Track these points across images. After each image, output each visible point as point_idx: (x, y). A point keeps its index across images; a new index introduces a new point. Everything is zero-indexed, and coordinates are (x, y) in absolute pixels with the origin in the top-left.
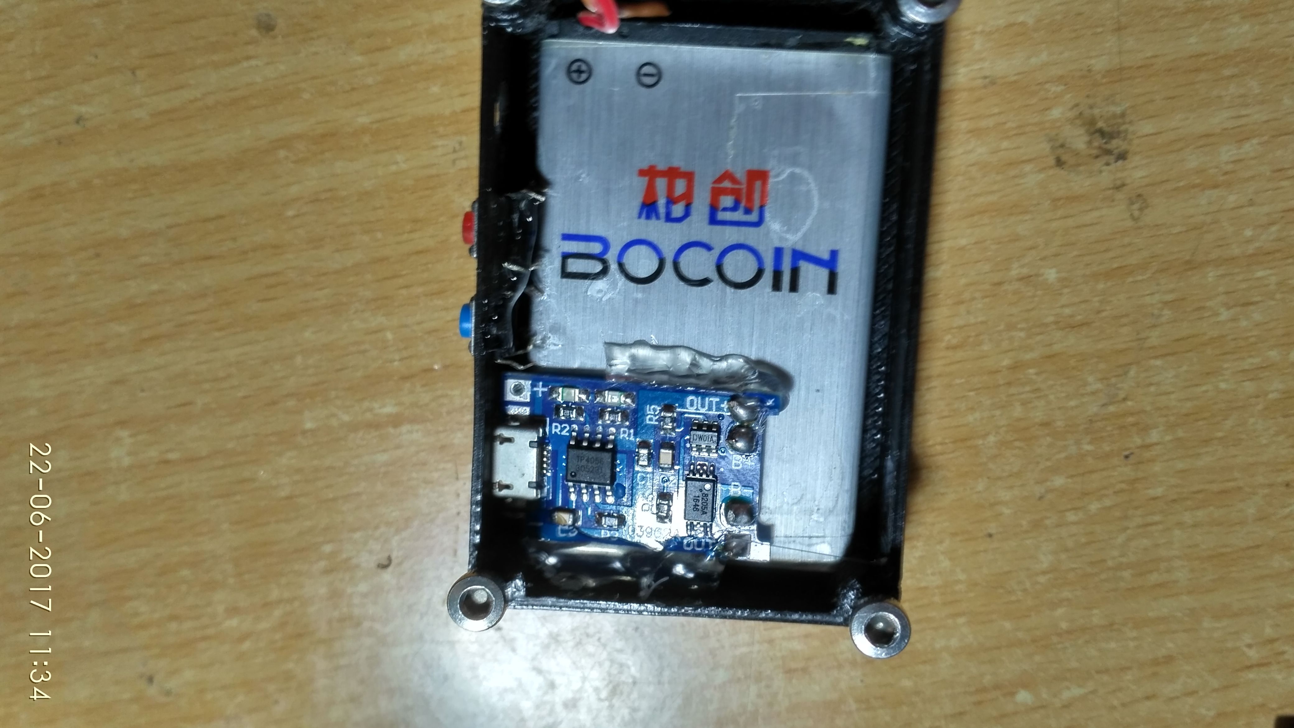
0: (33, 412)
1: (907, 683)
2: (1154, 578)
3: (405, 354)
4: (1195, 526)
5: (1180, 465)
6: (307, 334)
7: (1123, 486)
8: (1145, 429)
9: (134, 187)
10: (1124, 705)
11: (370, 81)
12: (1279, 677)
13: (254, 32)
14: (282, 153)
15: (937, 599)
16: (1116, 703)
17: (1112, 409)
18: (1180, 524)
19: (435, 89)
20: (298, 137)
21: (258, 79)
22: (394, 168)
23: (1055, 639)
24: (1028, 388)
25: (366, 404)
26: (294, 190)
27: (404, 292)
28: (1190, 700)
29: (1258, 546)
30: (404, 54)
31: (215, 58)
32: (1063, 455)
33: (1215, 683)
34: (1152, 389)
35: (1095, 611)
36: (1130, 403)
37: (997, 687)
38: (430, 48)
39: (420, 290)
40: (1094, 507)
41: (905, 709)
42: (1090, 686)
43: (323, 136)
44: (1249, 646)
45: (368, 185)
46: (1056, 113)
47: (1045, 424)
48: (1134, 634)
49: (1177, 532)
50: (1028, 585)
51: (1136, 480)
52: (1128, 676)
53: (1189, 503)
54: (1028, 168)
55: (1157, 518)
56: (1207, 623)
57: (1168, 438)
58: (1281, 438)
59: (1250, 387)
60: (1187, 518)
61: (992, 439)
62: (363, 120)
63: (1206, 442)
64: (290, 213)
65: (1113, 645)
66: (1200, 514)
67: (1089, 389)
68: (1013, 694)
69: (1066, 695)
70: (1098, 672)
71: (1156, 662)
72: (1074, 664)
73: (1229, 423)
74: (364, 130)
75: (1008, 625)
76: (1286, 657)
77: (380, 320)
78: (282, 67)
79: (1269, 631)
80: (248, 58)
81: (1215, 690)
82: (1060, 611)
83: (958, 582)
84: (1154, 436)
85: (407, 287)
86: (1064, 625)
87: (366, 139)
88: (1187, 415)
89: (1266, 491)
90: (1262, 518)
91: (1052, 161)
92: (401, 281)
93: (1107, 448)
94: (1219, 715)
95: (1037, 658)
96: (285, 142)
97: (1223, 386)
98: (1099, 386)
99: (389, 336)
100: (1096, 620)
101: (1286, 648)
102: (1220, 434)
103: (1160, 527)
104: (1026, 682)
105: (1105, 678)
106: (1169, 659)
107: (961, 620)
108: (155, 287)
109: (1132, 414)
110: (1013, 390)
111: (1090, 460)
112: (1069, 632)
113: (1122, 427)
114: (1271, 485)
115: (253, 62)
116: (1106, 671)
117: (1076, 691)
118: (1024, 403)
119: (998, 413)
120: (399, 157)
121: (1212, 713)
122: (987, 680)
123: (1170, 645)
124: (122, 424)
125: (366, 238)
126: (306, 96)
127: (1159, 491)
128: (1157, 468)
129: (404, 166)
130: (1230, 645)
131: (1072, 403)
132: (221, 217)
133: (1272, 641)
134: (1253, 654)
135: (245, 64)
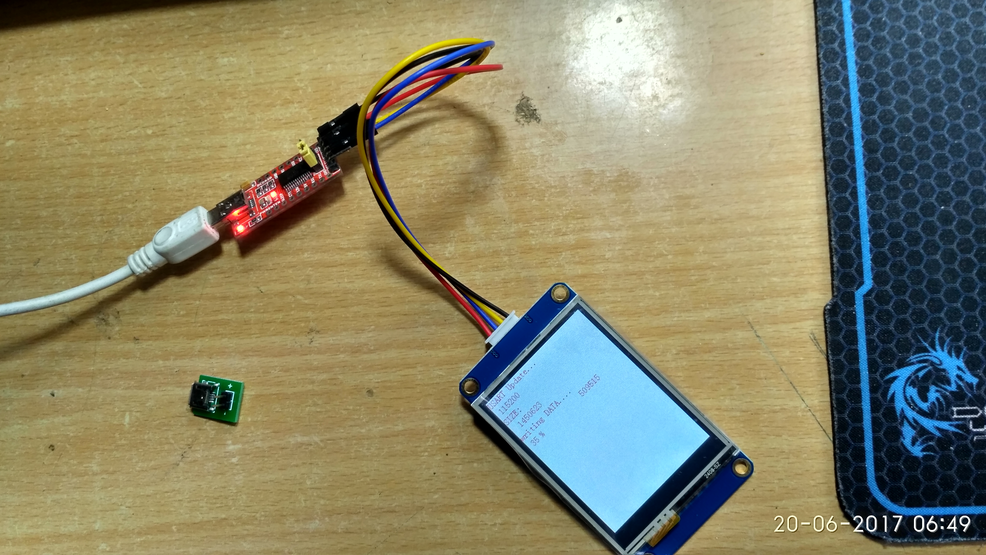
0: (480, 267)
1: (187, 139)
2: (104, 170)
3: (342, 273)
4: (90, 187)
5: (92, 208)
6: (374, 284)
7: (110, 203)
8: (102, 221)
9: (427, 343)
10: (118, 126)
11: (337, 369)
12: (68, 132)
13: (374, 391)
14: (372, 348)
15: (173, 169)
16: (120, 127)
17: (111, 229)
18: (94, 188)
19: (316, 363)
20: (365, 353)
21: (376, 375)
22: (334, 338)
23: (137, 151)
24: (136, 239)
25: (358, 257)
26: (370, 335)
27: (338, 295)
28: (96, 126)
29: (71, 178)
30: (324, 376)
31: (389, 384)
32: (128, 215)
33: (88, 131)
34: (98, 234)
35: (124, 160)
36: (105, 230)
37: (158, 136)
38: (315, 377)
39: (333, 295)
40: (120, 196)
41: (189, 130)
42: (128, 134)
43: (357, 352)
44: (76, 143)
45: (344, 333)
46: (117, 329)
47: (132, 226)
48: (112, 151)
49: (95, 185)
50: (144, 171)
51: (107, 204)
52: (115, 136)
53: (90, 195)
54: (127, 312)
55: (101, 190)
56: (89, 153)
57: (95, 217)
58: (60, 214)
59: (68, 232)
60: (91, 190)
61: (149, 223)
62: (342, 356)
63: (83, 215)
64: (373, 327)
65: (119, 148)
66: (87, 191)
67: (117, 236)
68: (153, 133)
69: (135, 131)
70: (125, 138)
71: (106, 140)
72: (132, 142)
73: (76, 220)
74: (342, 352)
75: (152, 158)
76: (65, 138)
77: (349, 286)
78: (367, 378)
79: (70, 148)
80: (378, 382)
81: (88, 129)
82: (134, 161)
83: (166, 174)
84: (99, 219)
85: (337, 297)
86: (134, 156)
87: (342, 349)
88: (88, 225)
89: (66, 196)
90: (68, 187)
91: (120, 313)
92: (339, 299)
93: (114, 216)
94: (87, 120)
95: (143, 145)
96: (371, 352)
97: (76, 233)
98: (114, 237)
99: (346, 280)
100: (123, 157)
101: (65, 142)
102: (79, 217)
103: (100, 187)
104: (148, 137)
105: (123, 136)
106: (102, 141)
107: (166, 160)
108: (426, 307)
109: (105, 226)
110: (141, 238)
111: (120, 213)
112: (133, 154)
113: (108, 222)
114: (65, 198)
115: (377, 381)
116: (122, 139)
117: (132, 132)
118: (138, 234)
119: (146, 231)
120: (331, 342)
121: (90, 121)
122: (161, 139)
123: (101, 146)
124: (448, 259)
125: (348, 315)
126: (360, 367)
127: (99, 200)
128: (99, 208)
129: (331, 338)
130: (83, 144)
131: (123, 232)
132: (398, 329)
133: (69, 145)
134: (75, 140)
135: (379, 380)
